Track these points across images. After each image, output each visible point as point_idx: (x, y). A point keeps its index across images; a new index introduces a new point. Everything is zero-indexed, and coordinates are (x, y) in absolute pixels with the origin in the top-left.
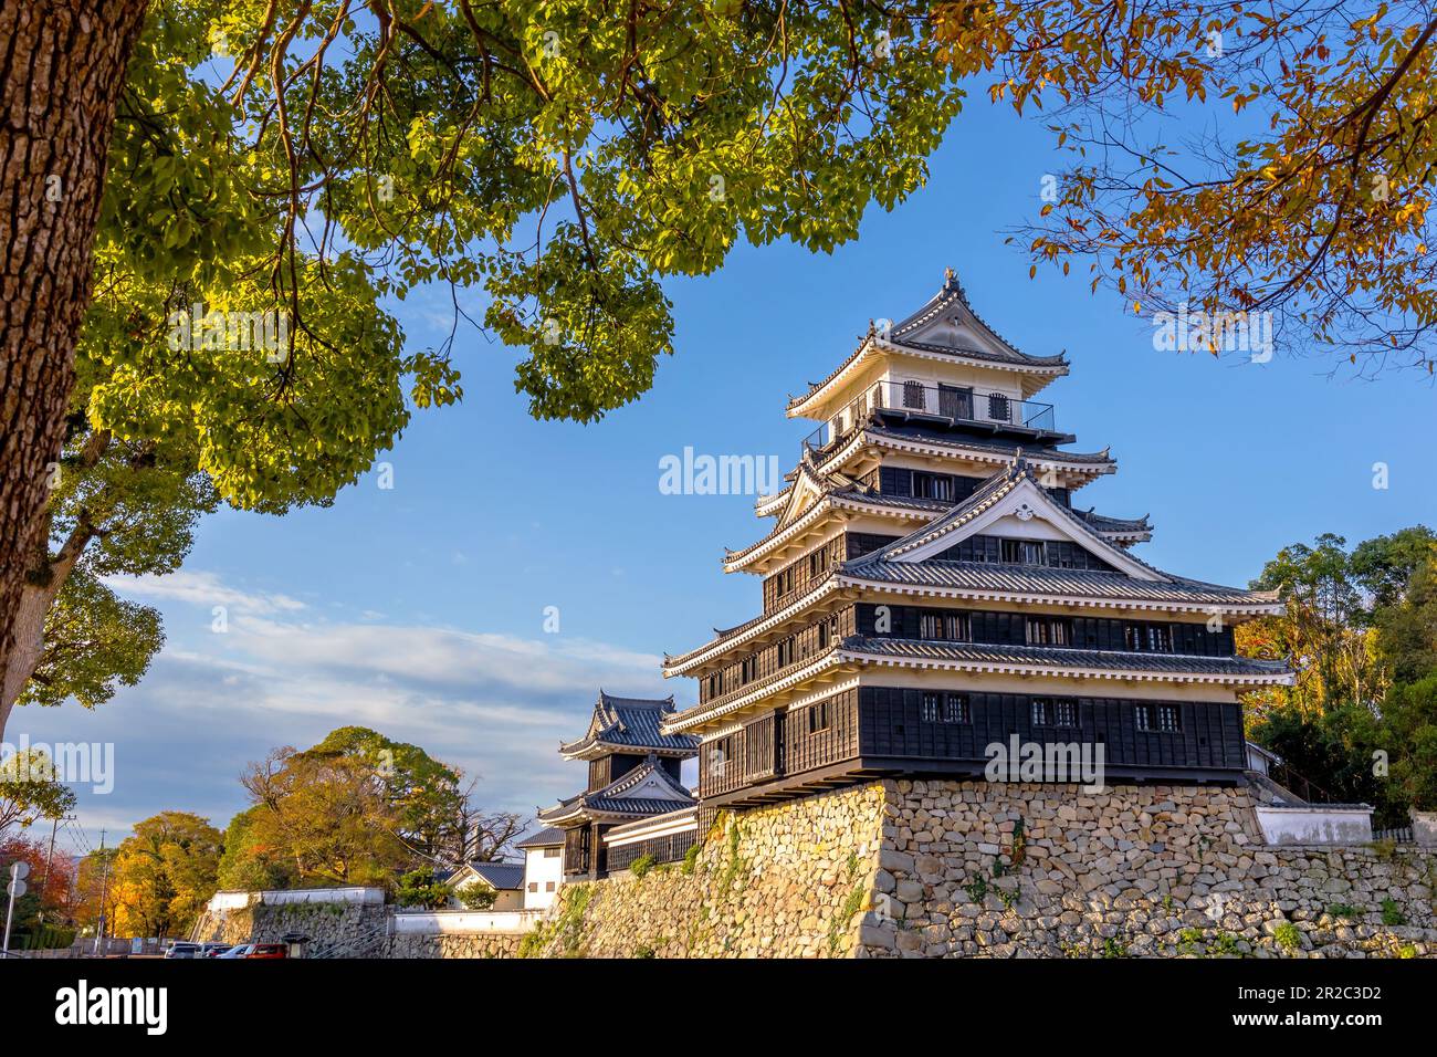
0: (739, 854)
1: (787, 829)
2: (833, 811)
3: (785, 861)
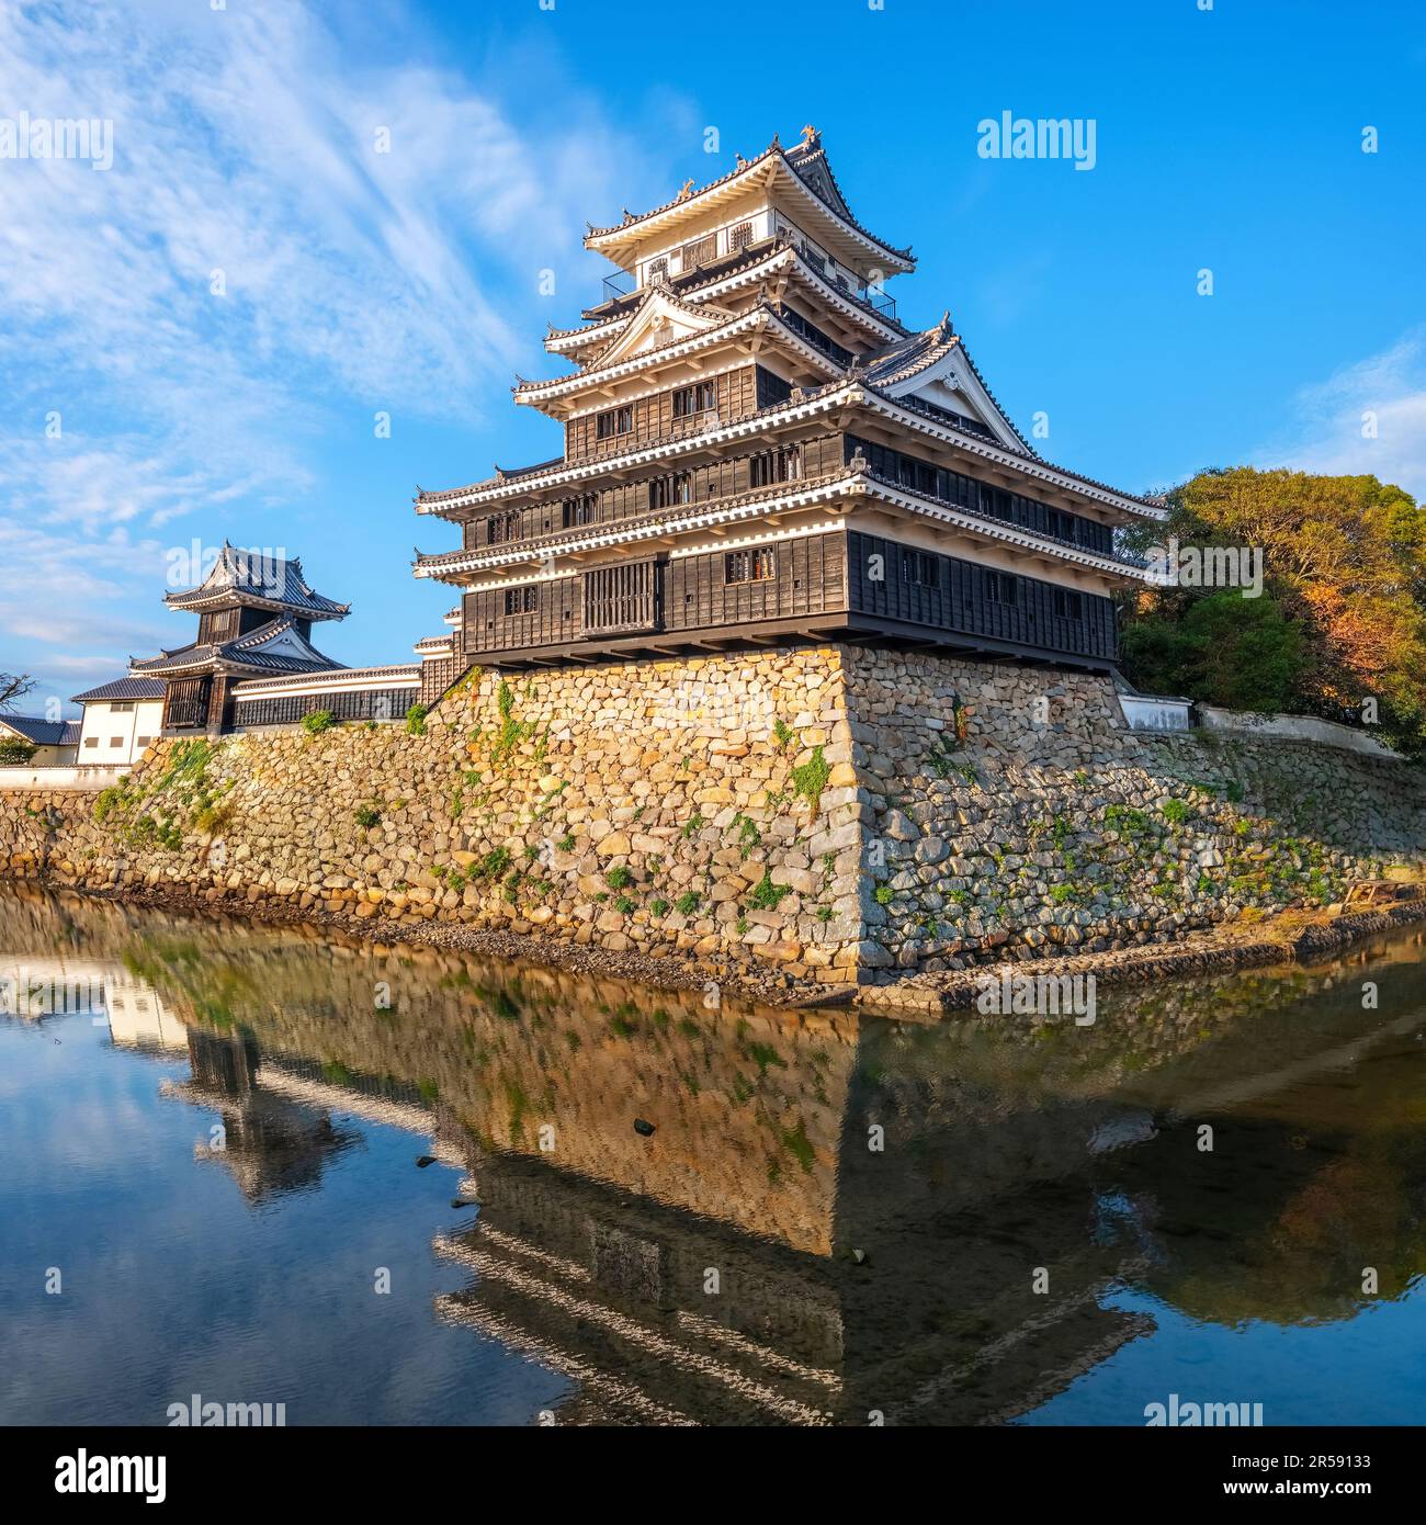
0: (513, 717)
1: (616, 692)
2: (721, 677)
3: (618, 728)
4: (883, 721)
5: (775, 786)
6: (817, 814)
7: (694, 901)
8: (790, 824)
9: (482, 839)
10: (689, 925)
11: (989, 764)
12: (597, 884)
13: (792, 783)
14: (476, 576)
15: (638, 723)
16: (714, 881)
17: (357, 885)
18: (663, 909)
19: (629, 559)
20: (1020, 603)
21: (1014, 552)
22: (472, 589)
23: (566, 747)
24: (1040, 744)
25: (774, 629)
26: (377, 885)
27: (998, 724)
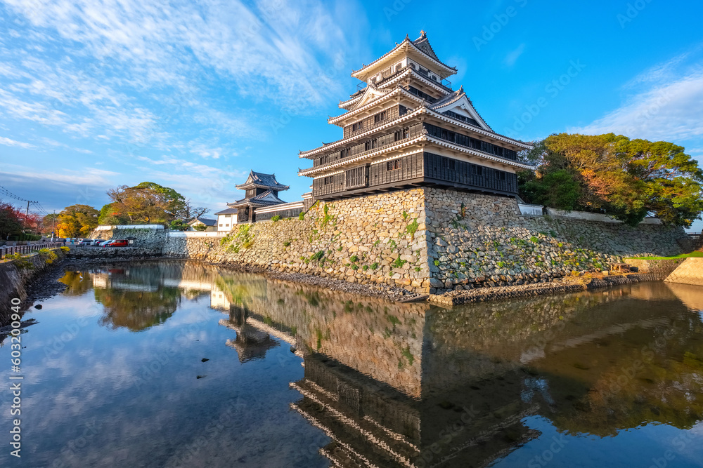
0: (328, 214)
1: (357, 205)
2: (388, 199)
3: (357, 216)
4: (437, 210)
5: (401, 231)
6: (413, 239)
7: (376, 266)
8: (405, 242)
9: (317, 248)
10: (374, 273)
11: (471, 224)
12: (347, 261)
13: (406, 230)
14: (317, 174)
15: (363, 214)
16: (383, 259)
17: (280, 262)
18: (367, 268)
19: (358, 166)
20: (483, 175)
21: (481, 159)
22: (316, 178)
23: (342, 222)
24: (490, 219)
25: (401, 184)
26: (286, 262)
27: (476, 212)
